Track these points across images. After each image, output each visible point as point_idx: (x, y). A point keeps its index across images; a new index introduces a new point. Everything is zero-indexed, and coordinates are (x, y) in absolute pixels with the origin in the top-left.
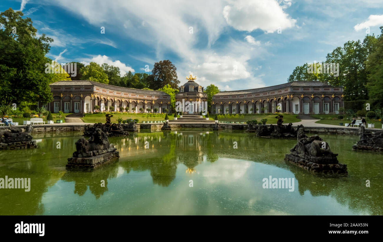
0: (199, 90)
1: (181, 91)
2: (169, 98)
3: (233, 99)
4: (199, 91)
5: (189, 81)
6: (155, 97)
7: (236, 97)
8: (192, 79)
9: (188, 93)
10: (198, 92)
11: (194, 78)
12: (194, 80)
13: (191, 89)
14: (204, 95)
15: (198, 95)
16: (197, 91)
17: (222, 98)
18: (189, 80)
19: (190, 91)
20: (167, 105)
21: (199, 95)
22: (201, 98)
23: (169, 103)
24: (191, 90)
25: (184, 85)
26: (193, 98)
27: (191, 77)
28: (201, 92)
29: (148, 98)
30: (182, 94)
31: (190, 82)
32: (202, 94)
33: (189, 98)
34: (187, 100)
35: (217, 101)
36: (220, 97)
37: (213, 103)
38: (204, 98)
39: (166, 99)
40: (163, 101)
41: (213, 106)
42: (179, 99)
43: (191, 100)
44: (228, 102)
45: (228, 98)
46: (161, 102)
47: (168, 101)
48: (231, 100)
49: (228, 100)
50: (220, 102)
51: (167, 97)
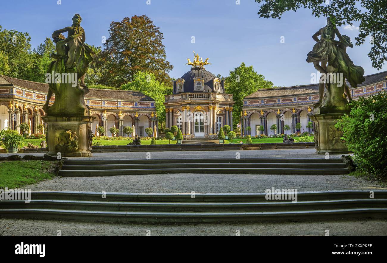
0: (216, 87)
1: (177, 91)
2: (152, 105)
3: (286, 105)
4: (214, 89)
5: (192, 69)
6: (124, 104)
7: (291, 100)
8: (200, 64)
9: (193, 94)
10: (213, 91)
11: (203, 62)
12: (204, 67)
13: (199, 85)
14: (227, 96)
15: (212, 99)
16: (211, 90)
17: (262, 102)
18: (194, 67)
19: (195, 89)
20: (148, 120)
21: (215, 98)
22: (220, 104)
23: (153, 115)
24: (197, 87)
25: (183, 78)
26: (203, 104)
27: (197, 60)
28: (219, 90)
29: (110, 105)
30: (180, 97)
31: (197, 71)
32: (222, 94)
33: (194, 105)
34: (190, 109)
35: (253, 110)
36: (260, 100)
37: (246, 114)
38: (225, 103)
39: (145, 106)
40: (141, 112)
41: (246, 120)
42: (173, 106)
43: (199, 110)
44: (276, 111)
45: (276, 102)
46: (137, 113)
47: (151, 111)
48: (282, 107)
49: (276, 106)
50: (259, 112)
51: (149, 104)
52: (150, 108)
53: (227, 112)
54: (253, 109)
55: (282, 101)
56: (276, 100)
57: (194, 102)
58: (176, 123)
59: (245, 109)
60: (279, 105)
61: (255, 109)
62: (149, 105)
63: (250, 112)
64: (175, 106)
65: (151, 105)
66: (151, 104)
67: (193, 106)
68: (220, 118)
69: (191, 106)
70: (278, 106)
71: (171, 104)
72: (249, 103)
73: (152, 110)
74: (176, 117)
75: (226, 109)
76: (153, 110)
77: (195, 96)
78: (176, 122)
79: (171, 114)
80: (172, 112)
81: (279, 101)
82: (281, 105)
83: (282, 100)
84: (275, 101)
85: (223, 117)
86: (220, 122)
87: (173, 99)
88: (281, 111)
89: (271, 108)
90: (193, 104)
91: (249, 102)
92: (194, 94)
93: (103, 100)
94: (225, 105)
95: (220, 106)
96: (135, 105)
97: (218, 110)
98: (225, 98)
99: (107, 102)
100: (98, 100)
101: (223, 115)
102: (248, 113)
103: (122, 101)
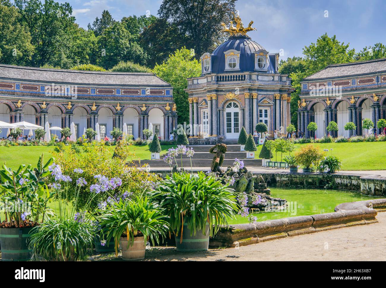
1: (204, 71)
2: (168, 92)
3: (364, 89)
4: (256, 67)
7: (372, 80)
9: (222, 75)
10: (254, 70)
11: (245, 26)
13: (232, 61)
15: (250, 82)
17: (329, 86)
19: (227, 68)
21: (255, 81)
22: (266, 90)
23: (168, 108)
24: (230, 65)
28: (265, 69)
30: (205, 81)
32: (269, 75)
33: (224, 91)
34: (217, 97)
35: (315, 98)
36: (326, 82)
37: (304, 104)
38: (274, 88)
39: (158, 95)
40: (151, 104)
41: (304, 113)
42: (198, 94)
43: (231, 98)
44: (349, 99)
45: (350, 84)
46: (144, 105)
47: (165, 101)
48: (358, 92)
49: (349, 91)
50: (324, 101)
51: (163, 91)
52: (164, 97)
53: (278, 102)
55: (358, 83)
56: (350, 81)
57: (223, 87)
58: (201, 119)
59: (304, 97)
60: (354, 89)
62: (163, 94)
63: (310, 101)
64: (200, 93)
65: (165, 93)
66: (165, 91)
67: (222, 93)
68: (266, 111)
69: (219, 93)
70: (352, 90)
71: (194, 91)
73: (167, 101)
74: (202, 110)
75: (275, 97)
76: (169, 99)
77: (224, 79)
78: (201, 117)
79: (195, 105)
80: (197, 103)
81: (354, 83)
82: (356, 90)
83: (358, 80)
84: (348, 83)
85: (270, 110)
86: (266, 116)
87: (198, 83)
88: (357, 99)
90: (222, 91)
91: (310, 85)
92: (224, 75)
93: (92, 86)
94: (274, 91)
95: (265, 93)
96: (142, 93)
97: (262, 98)
98: (273, 80)
99: (98, 90)
100: (84, 87)
101: (270, 106)
102: (309, 102)
103: (122, 89)
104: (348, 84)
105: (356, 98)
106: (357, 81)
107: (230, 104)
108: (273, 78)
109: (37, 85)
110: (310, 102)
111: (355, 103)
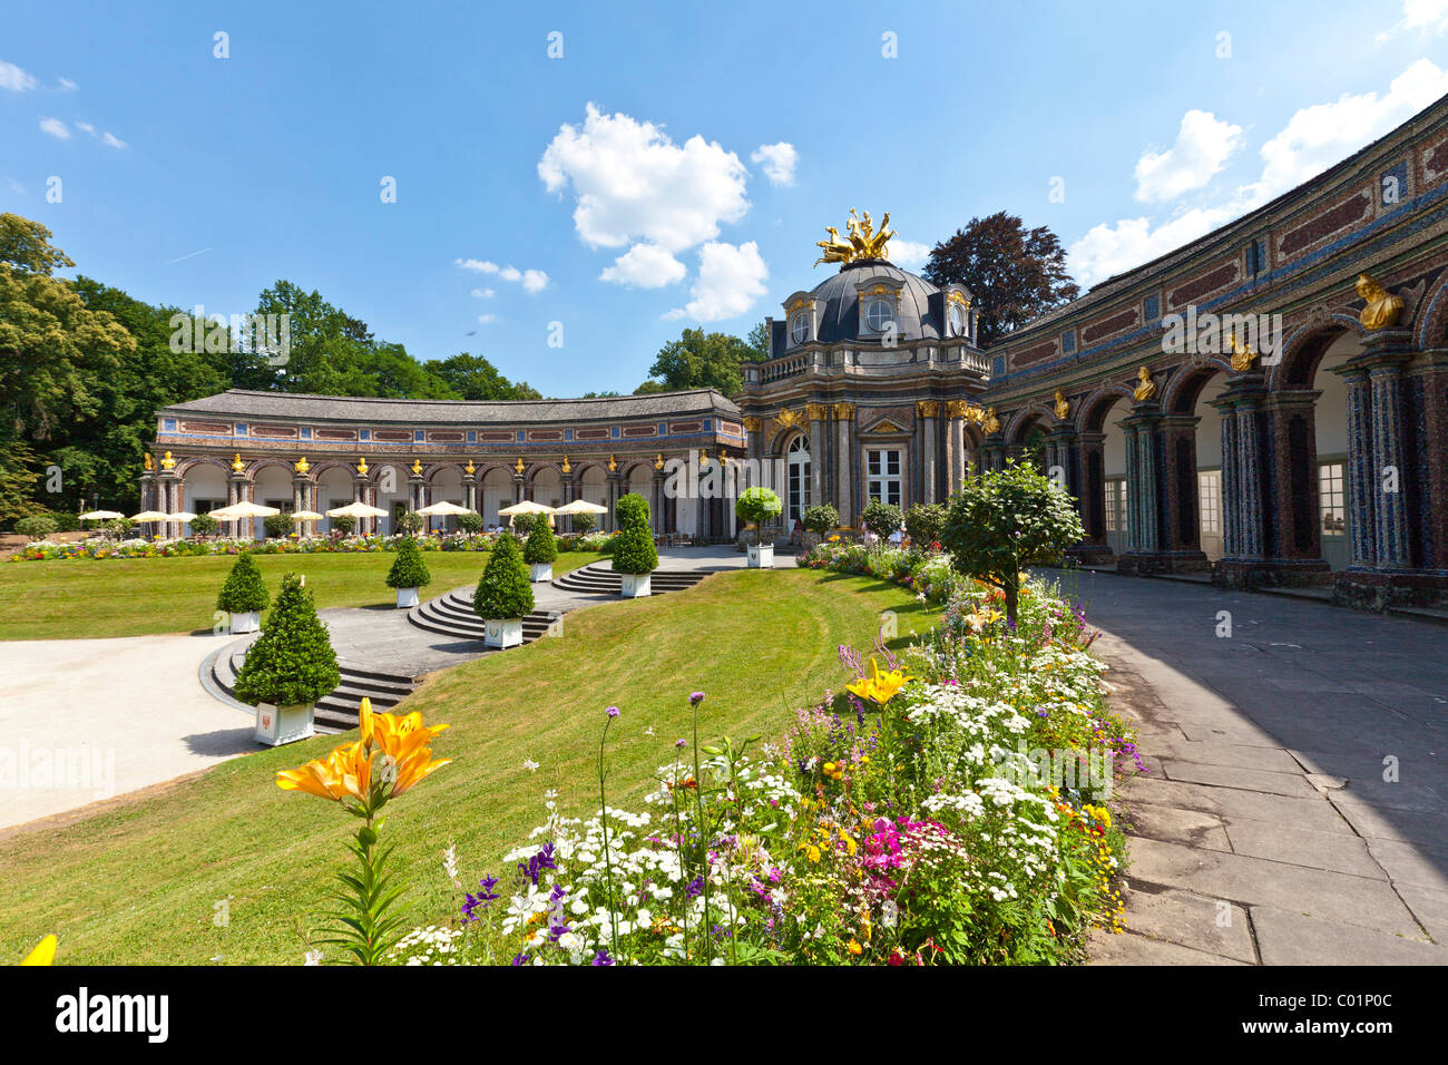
2: (708, 425)
4: (862, 331)
6: (628, 432)
9: (770, 364)
14: (923, 353)
15: (821, 372)
17: (1068, 346)
22: (889, 393)
26: (798, 402)
29: (588, 439)
32: (895, 347)
34: (761, 426)
35: (1023, 400)
36: (1057, 332)
37: (992, 425)
38: (914, 384)
40: (674, 453)
43: (789, 425)
44: (1127, 384)
45: (1137, 322)
47: (700, 445)
49: (1133, 351)
50: (1052, 404)
51: (698, 423)
52: (700, 436)
53: (928, 424)
54: (1022, 392)
56: (1136, 308)
57: (768, 397)
59: (992, 399)
60: (1153, 337)
61: (1031, 389)
62: (698, 429)
63: (1013, 413)
65: (703, 426)
66: (703, 423)
67: (771, 413)
69: (766, 414)
70: (1143, 344)
72: (1012, 367)
73: (704, 444)
75: (921, 412)
76: (707, 440)
81: (1151, 311)
83: (1170, 294)
84: (1131, 318)
85: (905, 451)
86: (893, 469)
88: (1165, 376)
89: (1106, 367)
90: (770, 407)
91: (1013, 356)
92: (774, 363)
93: (565, 425)
94: (917, 393)
95: (887, 402)
96: (661, 432)
97: (875, 417)
98: (914, 360)
99: (578, 432)
100: (552, 429)
101: (904, 440)
102: (1007, 417)
103: (623, 426)
104: (1132, 322)
105: (1161, 373)
106: (1164, 300)
107: (797, 441)
108: (911, 356)
109: (460, 430)
110: (1011, 416)
111: (1154, 397)
